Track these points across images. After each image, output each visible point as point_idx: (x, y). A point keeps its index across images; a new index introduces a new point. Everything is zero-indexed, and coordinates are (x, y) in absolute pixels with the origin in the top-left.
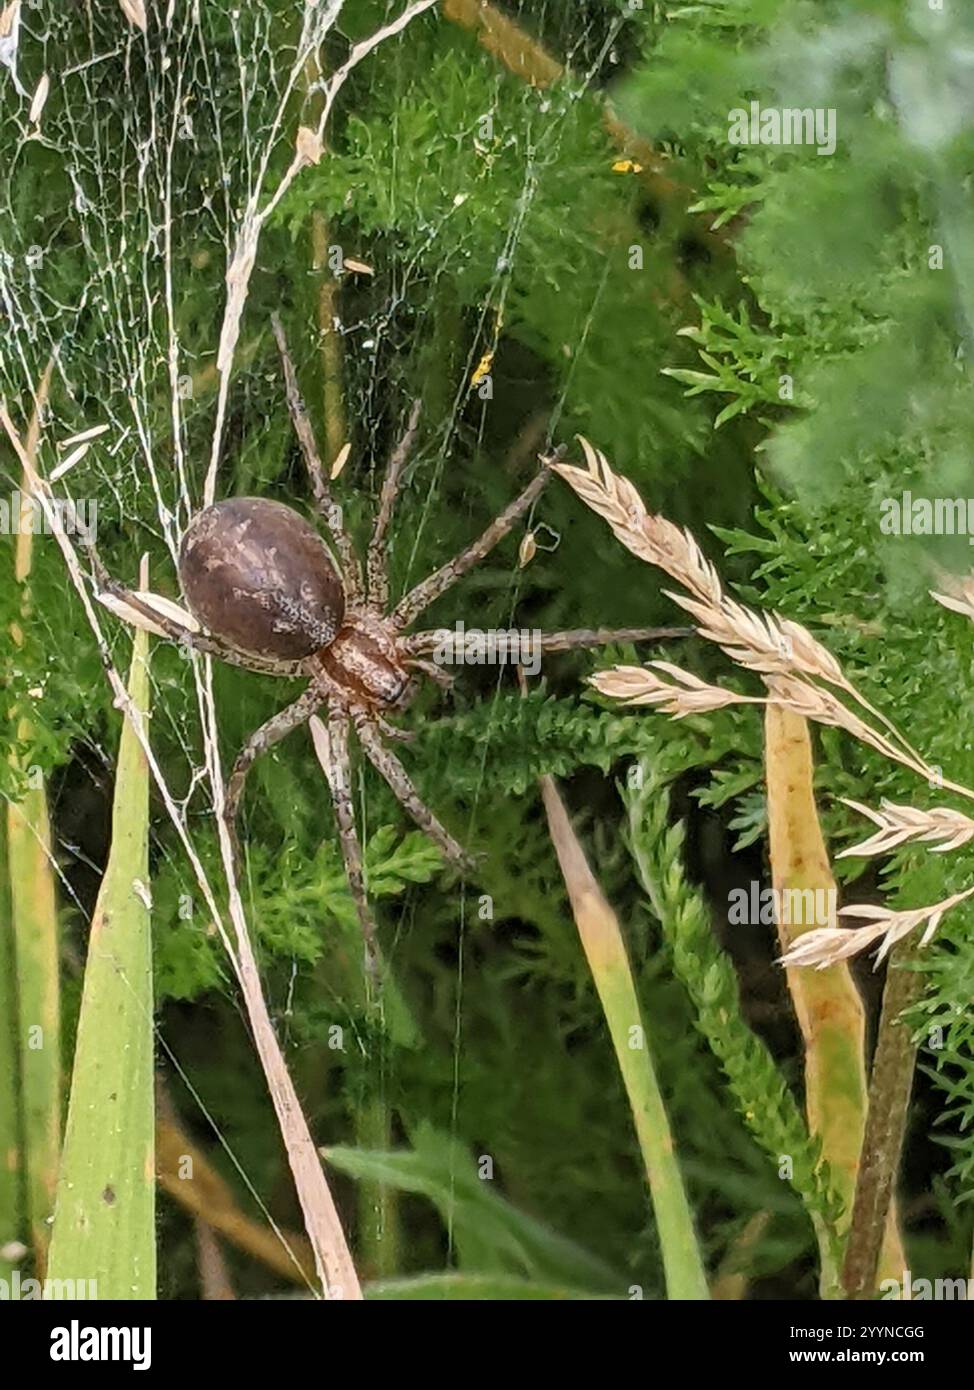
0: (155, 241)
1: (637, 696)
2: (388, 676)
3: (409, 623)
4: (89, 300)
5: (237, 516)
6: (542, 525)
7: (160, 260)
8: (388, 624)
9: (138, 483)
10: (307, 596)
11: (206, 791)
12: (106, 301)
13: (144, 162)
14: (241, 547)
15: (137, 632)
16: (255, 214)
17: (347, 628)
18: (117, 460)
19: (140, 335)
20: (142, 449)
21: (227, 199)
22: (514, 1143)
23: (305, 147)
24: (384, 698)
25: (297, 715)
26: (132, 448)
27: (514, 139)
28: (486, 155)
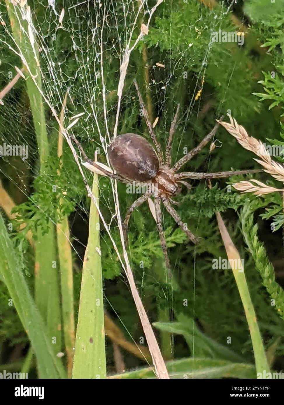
0: (98, 58)
1: (246, 190)
2: (172, 186)
3: (178, 170)
4: (78, 75)
5: (126, 139)
6: (217, 140)
7: (100, 63)
8: (172, 170)
9: (94, 130)
10: (149, 163)
11: (116, 221)
12: (83, 75)
13: (94, 34)
14: (127, 148)
15: (94, 174)
16: (128, 50)
17: (160, 172)
18: (87, 123)
19: (93, 86)
20: (95, 119)
21: (120, 45)
22: (207, 318)
23: (143, 30)
24: (171, 192)
25: (145, 198)
26: (92, 119)
27: (207, 27)
28: (198, 32)
